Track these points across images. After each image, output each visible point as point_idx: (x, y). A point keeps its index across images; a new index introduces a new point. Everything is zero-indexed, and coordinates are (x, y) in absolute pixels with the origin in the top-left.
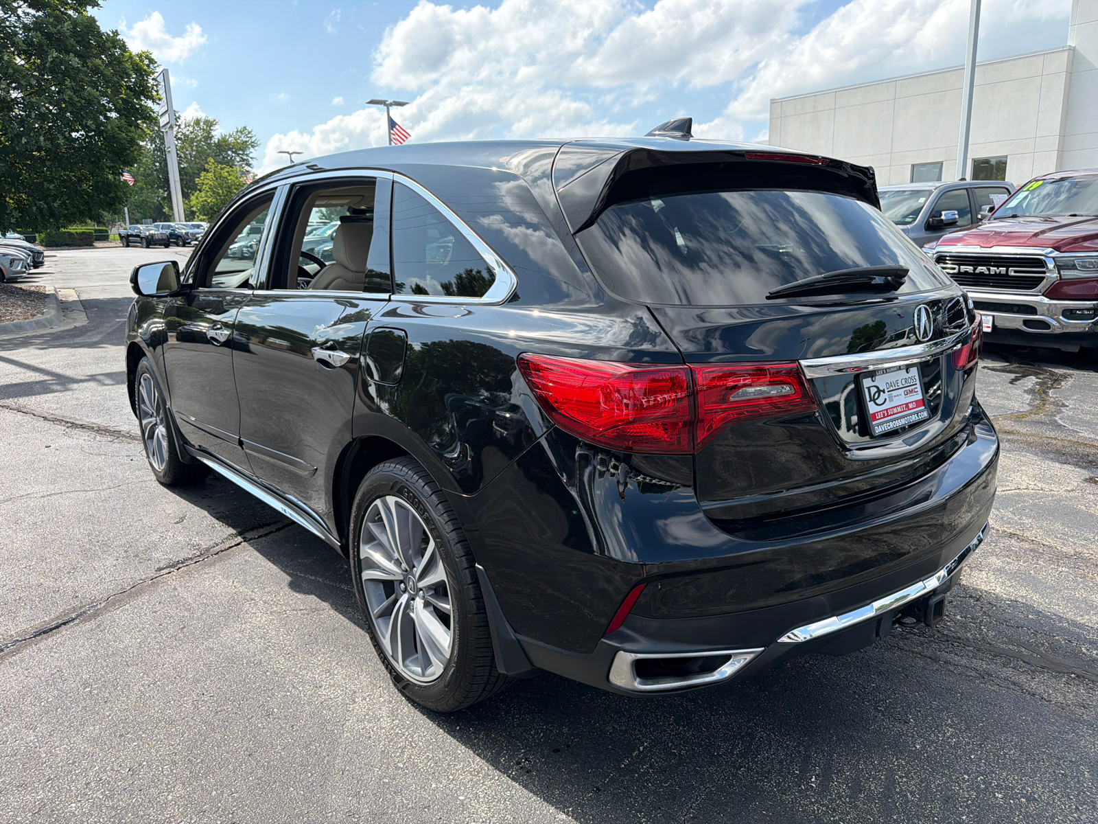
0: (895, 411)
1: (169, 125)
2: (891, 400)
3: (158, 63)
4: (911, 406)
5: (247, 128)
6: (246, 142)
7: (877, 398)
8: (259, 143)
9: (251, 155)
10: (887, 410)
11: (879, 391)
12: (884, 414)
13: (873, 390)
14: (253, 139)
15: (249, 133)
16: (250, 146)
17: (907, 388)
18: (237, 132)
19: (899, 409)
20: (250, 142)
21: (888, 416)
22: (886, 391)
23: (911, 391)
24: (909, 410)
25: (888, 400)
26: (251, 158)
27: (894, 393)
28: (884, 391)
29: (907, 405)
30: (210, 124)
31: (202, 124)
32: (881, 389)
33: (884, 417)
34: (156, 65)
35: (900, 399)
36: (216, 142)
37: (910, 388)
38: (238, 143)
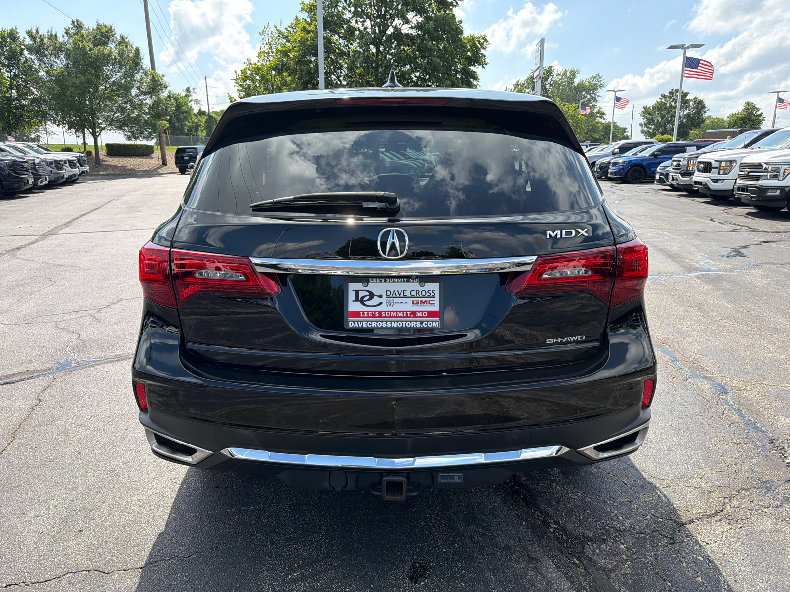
1: (539, 77)
3: (489, 42)
5: (600, 75)
6: (597, 84)
8: (605, 85)
9: (598, 94)
14: (602, 83)
15: (600, 78)
16: (599, 88)
18: (592, 78)
20: (599, 84)
26: (598, 96)
30: (574, 73)
31: (568, 73)
34: (488, 43)
36: (576, 85)
38: (591, 86)
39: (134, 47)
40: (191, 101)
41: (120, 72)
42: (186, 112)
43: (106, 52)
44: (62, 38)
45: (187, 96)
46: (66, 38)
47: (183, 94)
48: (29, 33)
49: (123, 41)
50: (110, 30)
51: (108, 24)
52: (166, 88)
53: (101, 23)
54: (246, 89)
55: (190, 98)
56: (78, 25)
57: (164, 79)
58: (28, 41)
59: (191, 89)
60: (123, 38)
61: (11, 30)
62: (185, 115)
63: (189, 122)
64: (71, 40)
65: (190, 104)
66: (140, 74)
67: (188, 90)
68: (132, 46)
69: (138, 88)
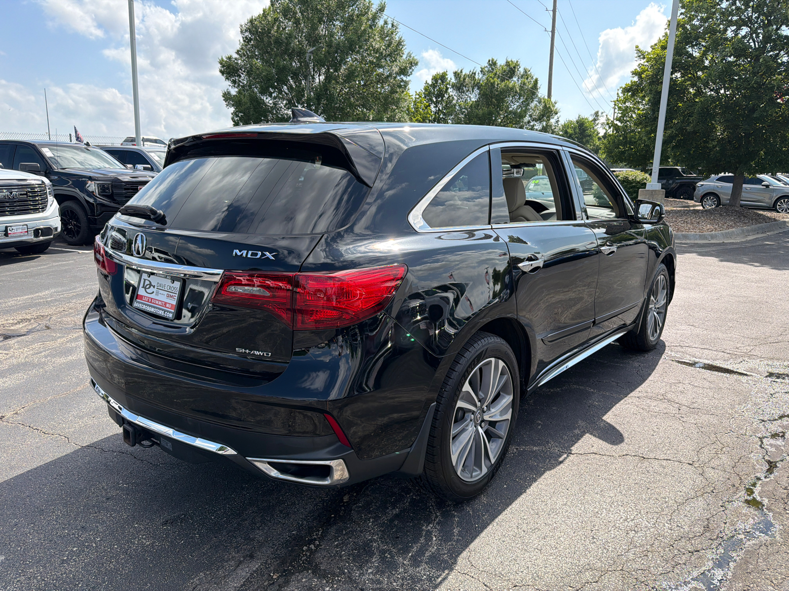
0: (157, 302)
2: (157, 294)
4: (167, 305)
7: (148, 288)
10: (152, 299)
11: (150, 285)
12: (148, 300)
13: (147, 282)
17: (170, 293)
19: (160, 303)
21: (151, 302)
22: (156, 287)
23: (171, 297)
24: (165, 307)
25: (155, 293)
27: (161, 291)
28: (154, 287)
29: (166, 303)
32: (153, 284)
33: (148, 302)
35: (162, 297)
37: (172, 294)
39: (534, 78)
40: (597, 124)
41: (518, 102)
42: (590, 136)
43: (511, 85)
44: (478, 76)
45: (595, 120)
46: (481, 76)
47: (591, 119)
48: (456, 74)
49: (526, 75)
50: (517, 65)
51: (515, 60)
52: (556, 114)
53: (509, 60)
54: (623, 110)
55: (597, 122)
56: (493, 64)
57: (556, 105)
58: (453, 80)
59: (600, 114)
60: (525, 71)
61: (443, 73)
62: (588, 138)
63: (590, 145)
64: (485, 78)
65: (596, 128)
66: (535, 102)
67: (597, 114)
68: (532, 77)
69: (531, 116)
